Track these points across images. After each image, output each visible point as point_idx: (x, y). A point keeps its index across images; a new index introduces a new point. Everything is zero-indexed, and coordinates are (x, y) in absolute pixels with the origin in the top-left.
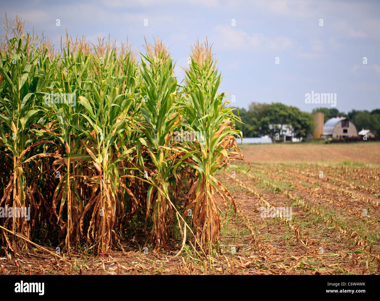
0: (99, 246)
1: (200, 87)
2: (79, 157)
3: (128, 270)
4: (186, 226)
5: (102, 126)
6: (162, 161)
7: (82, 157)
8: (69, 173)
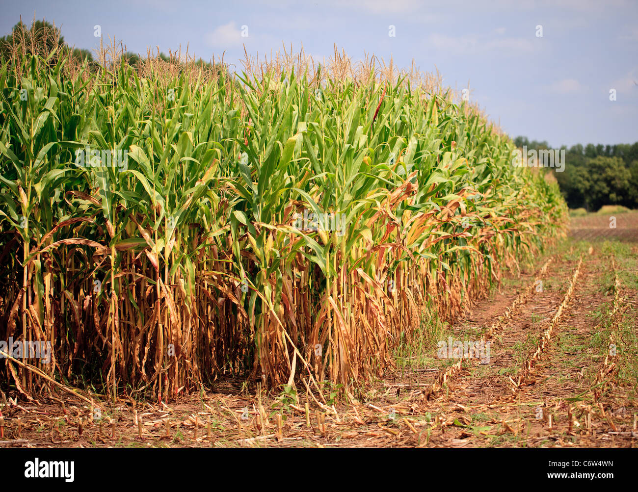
0: (155, 386)
1: (318, 127)
2: (134, 243)
3: (173, 425)
4: (297, 356)
5: (165, 193)
6: (271, 248)
7: (138, 243)
8: (113, 269)
